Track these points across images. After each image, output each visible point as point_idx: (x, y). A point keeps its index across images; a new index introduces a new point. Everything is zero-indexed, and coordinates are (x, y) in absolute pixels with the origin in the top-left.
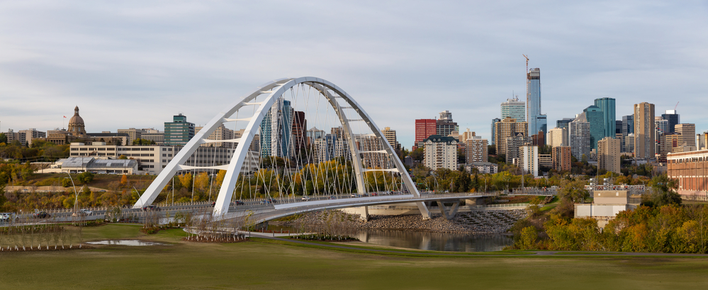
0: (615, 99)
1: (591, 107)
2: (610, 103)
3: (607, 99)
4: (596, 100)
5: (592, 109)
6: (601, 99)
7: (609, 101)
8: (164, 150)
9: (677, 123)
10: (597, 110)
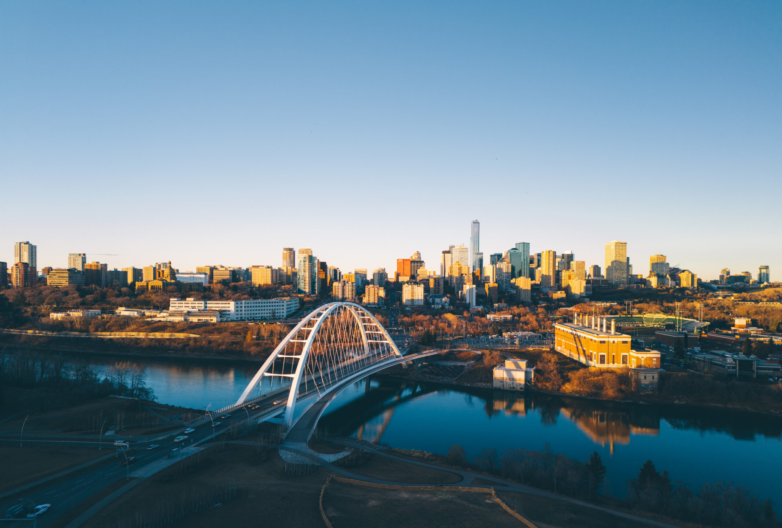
0: (529, 244)
1: (513, 249)
2: (526, 246)
3: (524, 243)
4: (516, 244)
5: (513, 251)
6: (520, 243)
7: (525, 244)
8: (237, 303)
9: (572, 260)
10: (517, 251)
